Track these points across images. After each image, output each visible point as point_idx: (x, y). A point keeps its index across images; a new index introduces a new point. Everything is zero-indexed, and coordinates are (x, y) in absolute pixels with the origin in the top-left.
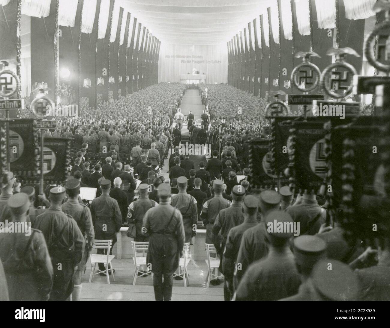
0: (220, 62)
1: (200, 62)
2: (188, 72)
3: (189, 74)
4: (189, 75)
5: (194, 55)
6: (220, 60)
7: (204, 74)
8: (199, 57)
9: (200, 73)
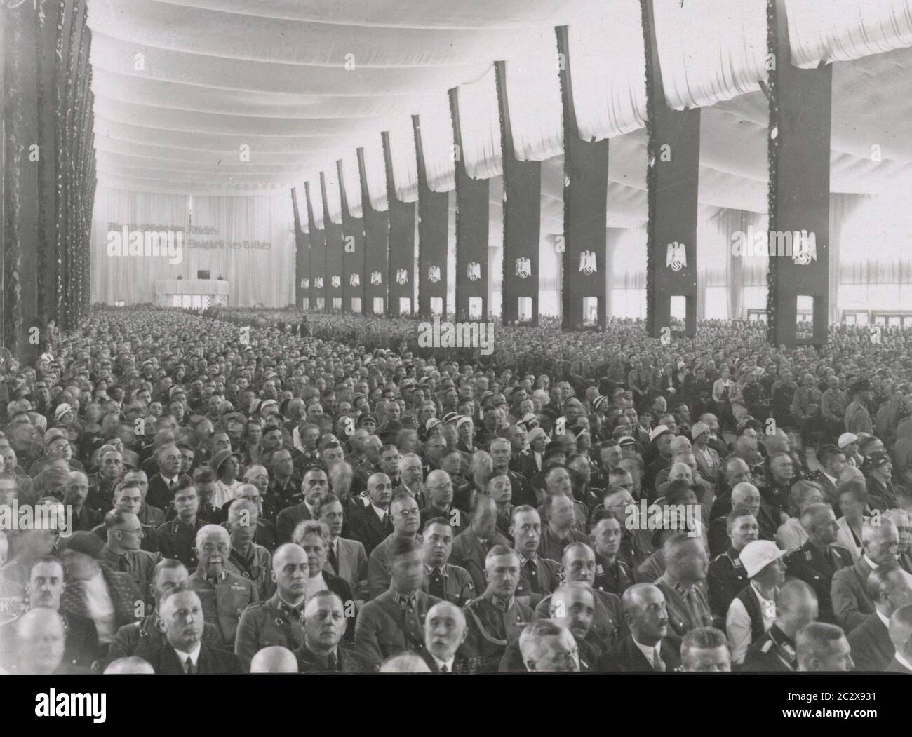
0: (270, 245)
1: (212, 245)
2: (177, 276)
3: (180, 278)
4: (179, 281)
5: (193, 224)
6: (267, 242)
7: (220, 279)
8: (208, 231)
9: (213, 275)
